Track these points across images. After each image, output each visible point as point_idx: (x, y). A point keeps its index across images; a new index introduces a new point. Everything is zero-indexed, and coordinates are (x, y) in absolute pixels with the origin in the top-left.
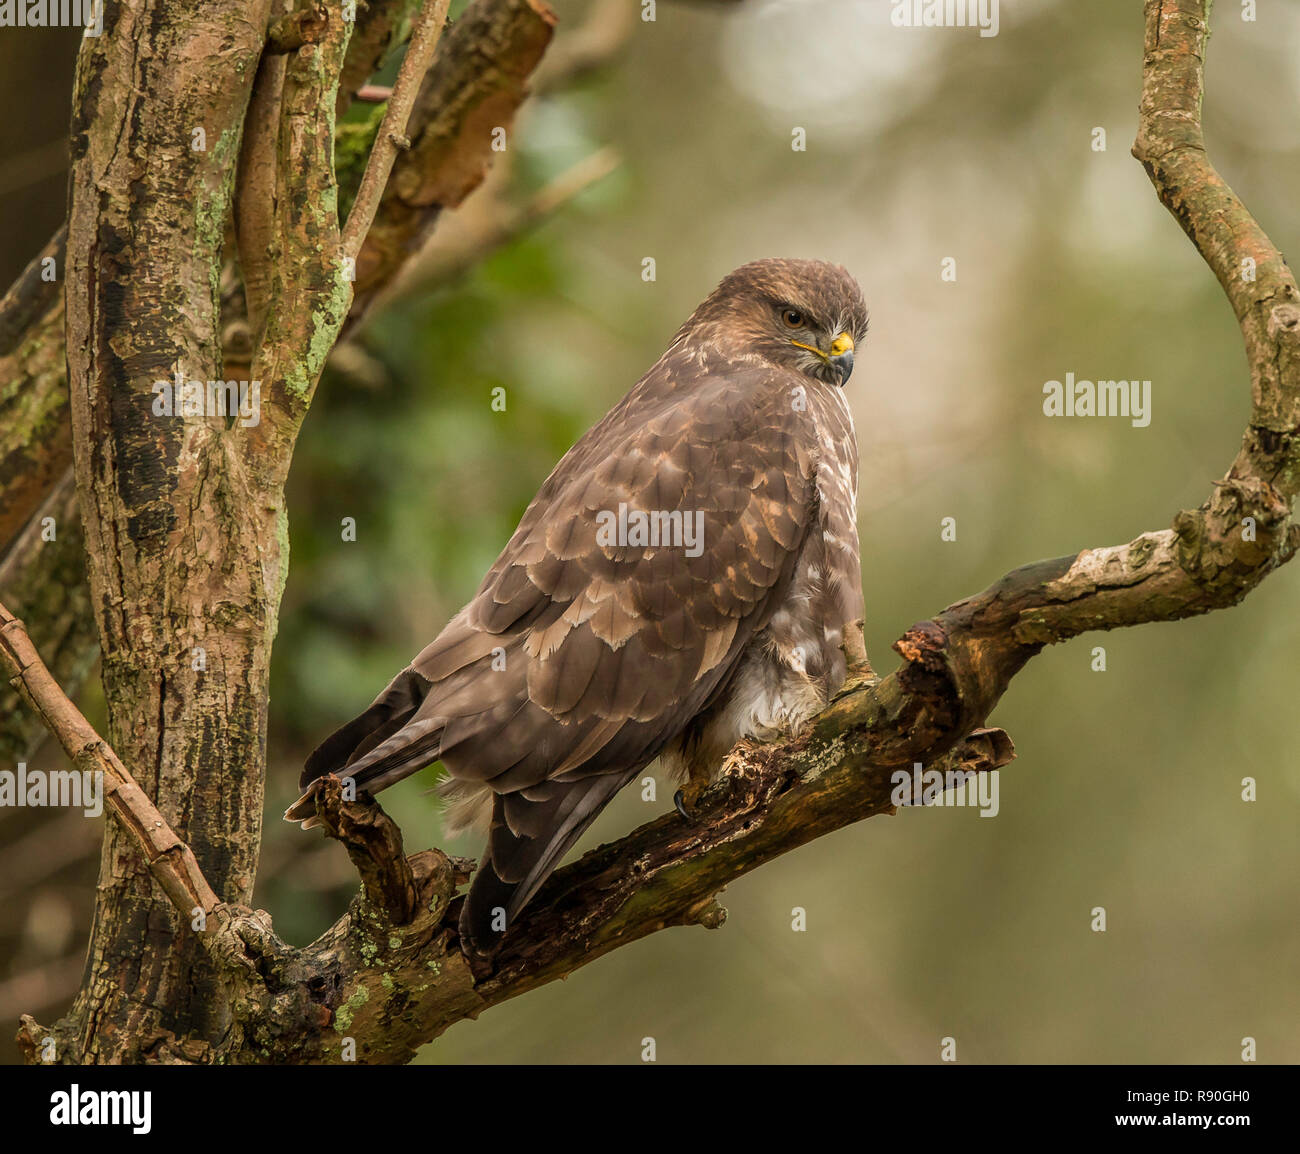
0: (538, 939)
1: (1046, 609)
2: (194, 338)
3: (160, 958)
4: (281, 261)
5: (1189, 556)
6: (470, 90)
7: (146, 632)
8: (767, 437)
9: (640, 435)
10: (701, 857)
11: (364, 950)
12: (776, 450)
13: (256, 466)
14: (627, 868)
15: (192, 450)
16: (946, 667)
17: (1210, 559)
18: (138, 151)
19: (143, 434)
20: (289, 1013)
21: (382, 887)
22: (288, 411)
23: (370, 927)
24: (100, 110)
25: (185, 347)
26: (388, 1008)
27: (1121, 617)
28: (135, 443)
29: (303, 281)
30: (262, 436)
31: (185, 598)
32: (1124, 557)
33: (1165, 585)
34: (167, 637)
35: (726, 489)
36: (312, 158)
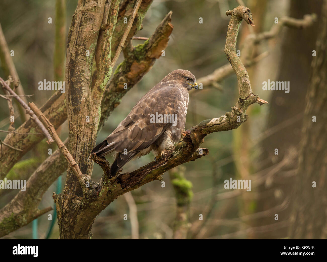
0: (132, 182)
1: (206, 128)
2: (86, 79)
3: (75, 183)
4: (100, 66)
5: (228, 120)
6: (159, 38)
7: (75, 128)
8: (171, 97)
9: (151, 95)
10: (157, 169)
11: (104, 183)
12: (173, 99)
13: (94, 101)
14: (146, 170)
15: (84, 97)
16: (190, 137)
17: (231, 120)
18: (77, 47)
19: (76, 94)
20: (92, 193)
21: (106, 172)
22: (100, 91)
23: (105, 179)
24: (71, 40)
25: (84, 80)
26: (108, 193)
27: (218, 130)
28: (74, 96)
29: (104, 69)
30: (95, 95)
31: (81, 122)
32: (219, 120)
33: (224, 125)
34: (78, 129)
35: (163, 105)
36: (106, 49)
